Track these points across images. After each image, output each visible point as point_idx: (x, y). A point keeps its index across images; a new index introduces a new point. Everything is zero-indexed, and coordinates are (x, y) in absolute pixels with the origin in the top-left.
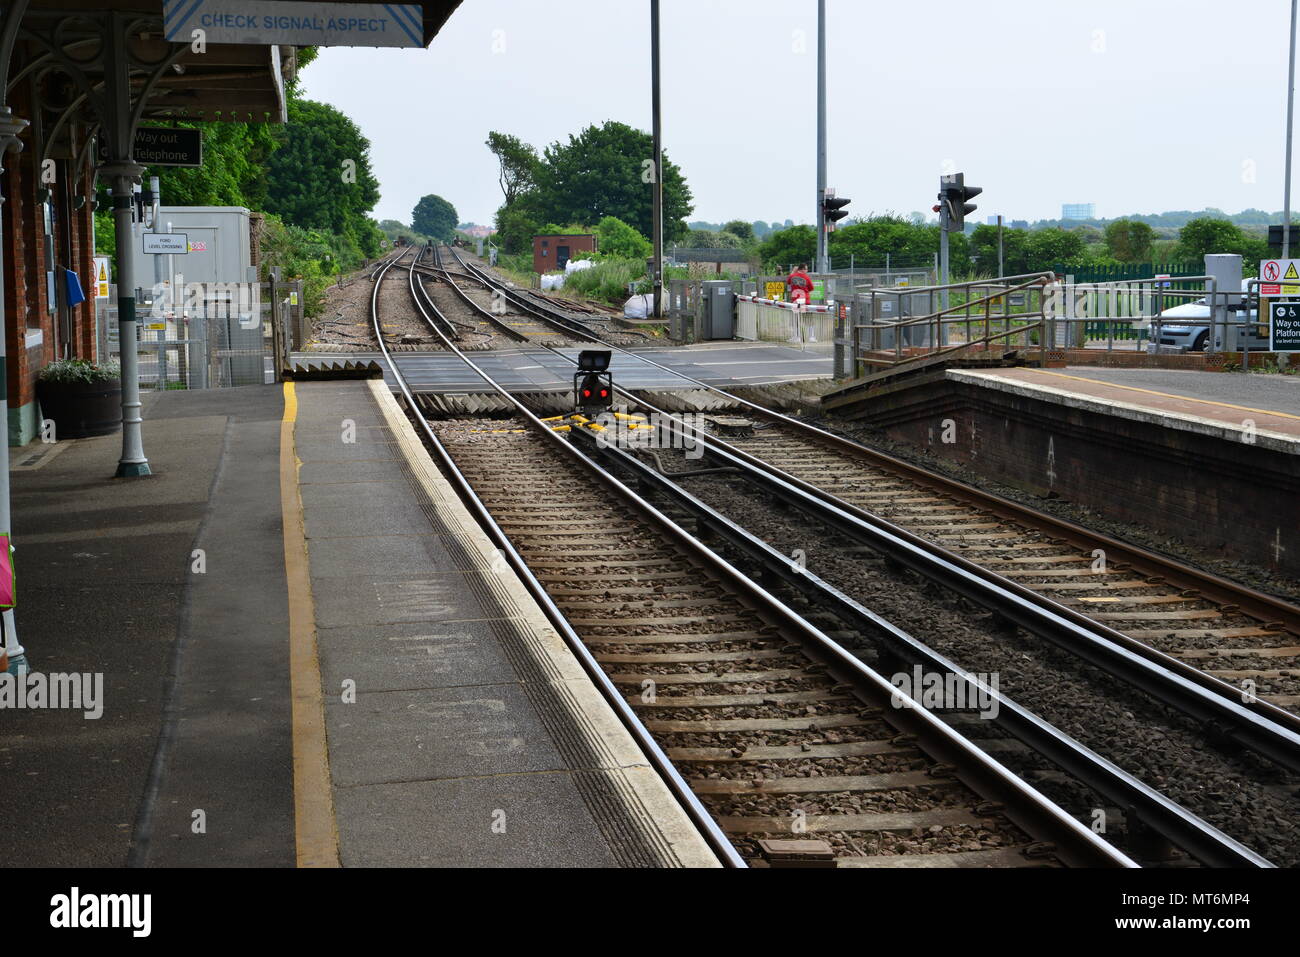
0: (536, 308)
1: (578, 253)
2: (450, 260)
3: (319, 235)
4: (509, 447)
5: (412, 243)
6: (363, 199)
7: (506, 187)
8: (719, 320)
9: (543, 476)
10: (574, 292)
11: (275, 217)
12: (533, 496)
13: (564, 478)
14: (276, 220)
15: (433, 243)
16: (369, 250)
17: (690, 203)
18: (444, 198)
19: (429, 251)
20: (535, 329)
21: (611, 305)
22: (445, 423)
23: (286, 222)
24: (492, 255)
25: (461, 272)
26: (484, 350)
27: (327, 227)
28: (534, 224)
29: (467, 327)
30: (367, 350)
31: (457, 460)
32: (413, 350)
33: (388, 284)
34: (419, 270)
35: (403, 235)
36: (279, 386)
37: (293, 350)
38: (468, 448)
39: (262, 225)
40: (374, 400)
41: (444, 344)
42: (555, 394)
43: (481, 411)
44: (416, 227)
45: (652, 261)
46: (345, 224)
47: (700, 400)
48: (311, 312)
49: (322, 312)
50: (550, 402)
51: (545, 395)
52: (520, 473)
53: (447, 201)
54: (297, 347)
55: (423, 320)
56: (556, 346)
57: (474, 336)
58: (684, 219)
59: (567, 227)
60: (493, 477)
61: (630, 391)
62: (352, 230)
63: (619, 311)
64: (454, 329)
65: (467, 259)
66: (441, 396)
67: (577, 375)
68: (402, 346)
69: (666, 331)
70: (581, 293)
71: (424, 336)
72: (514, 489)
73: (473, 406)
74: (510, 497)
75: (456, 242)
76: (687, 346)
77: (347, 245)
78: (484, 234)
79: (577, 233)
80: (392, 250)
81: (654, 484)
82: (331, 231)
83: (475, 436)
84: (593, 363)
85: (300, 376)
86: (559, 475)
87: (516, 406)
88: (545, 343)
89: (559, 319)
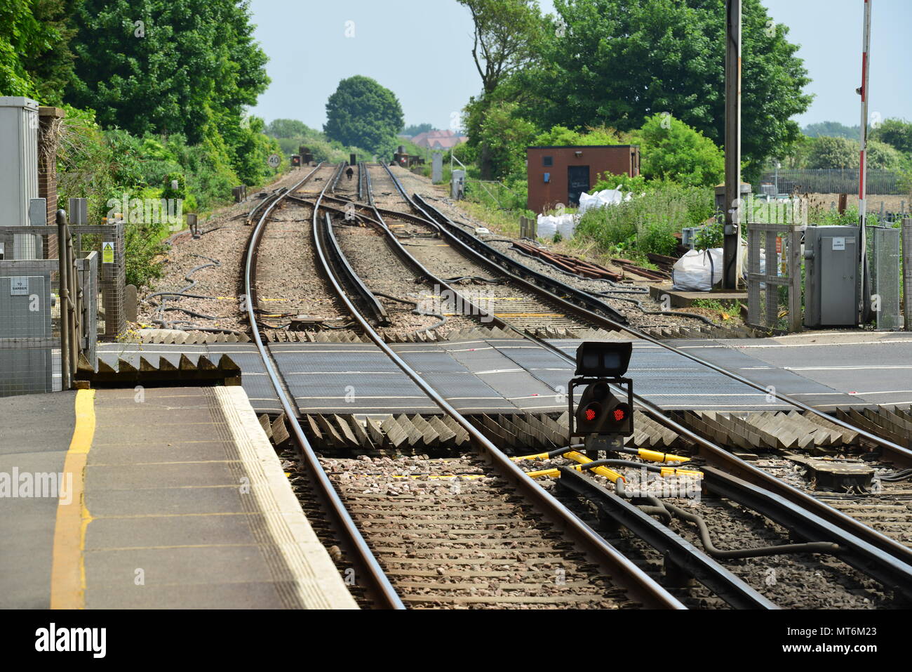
0: (525, 272)
1: (604, 178)
2: (385, 188)
3: (159, 145)
4: (454, 503)
5: (323, 160)
6: (240, 84)
7: (483, 64)
8: (835, 294)
9: (506, 551)
10: (592, 244)
11: (85, 114)
12: (486, 584)
13: (541, 555)
14: (86, 119)
15: (357, 159)
16: (246, 172)
17: (805, 91)
18: (379, 83)
19: (350, 173)
20: (519, 308)
21: (654, 268)
22: (351, 463)
23: (104, 123)
24: (456, 180)
25: (403, 209)
26: (428, 341)
27: (176, 131)
28: (531, 127)
29: (404, 303)
30: (230, 341)
31: (367, 523)
32: (308, 340)
33: (276, 229)
34: (331, 205)
35: (308, 146)
36: (68, 395)
37: (101, 339)
38: (385, 503)
39: (58, 129)
40: (223, 419)
41: (360, 330)
42: (539, 417)
43: (412, 442)
44: (332, 131)
45: (723, 192)
46: (206, 128)
47: (788, 428)
48: (141, 276)
49: (157, 276)
50: (529, 429)
51: (523, 417)
52: (468, 546)
53: (385, 87)
54: (109, 336)
55: (331, 290)
56: (550, 336)
57: (413, 318)
58: (794, 118)
59: (587, 132)
60: (422, 552)
61: (667, 413)
62: (218, 137)
63: (666, 277)
64: (380, 306)
65: (416, 185)
66: (348, 418)
67: (572, 384)
68: (292, 334)
69: (743, 310)
70: (604, 247)
71: (328, 315)
72: (456, 572)
73: (398, 435)
74: (448, 585)
75: (397, 158)
76: (776, 338)
77: (211, 165)
78: (448, 145)
79: (604, 144)
80: (288, 171)
81: (689, 567)
82: (184, 138)
83: (400, 484)
84: (602, 362)
85: (105, 380)
86: (534, 550)
87: (471, 435)
88: (532, 331)
89: (562, 289)
